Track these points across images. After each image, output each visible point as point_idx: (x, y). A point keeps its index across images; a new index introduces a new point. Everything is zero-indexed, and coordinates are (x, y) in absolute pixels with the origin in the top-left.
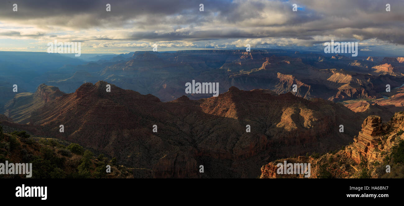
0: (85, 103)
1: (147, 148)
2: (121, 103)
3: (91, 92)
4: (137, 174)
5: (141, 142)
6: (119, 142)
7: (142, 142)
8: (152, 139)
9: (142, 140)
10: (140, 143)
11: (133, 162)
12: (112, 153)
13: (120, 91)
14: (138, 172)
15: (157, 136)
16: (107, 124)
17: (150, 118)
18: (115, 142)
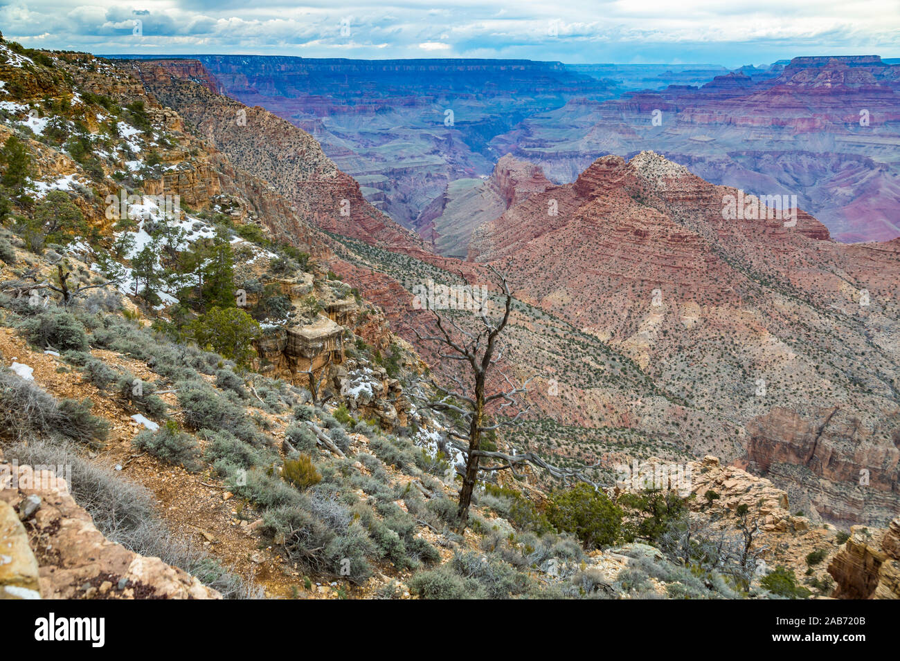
0: (593, 215)
1: (740, 366)
2: (696, 226)
3: (615, 184)
4: (698, 425)
5: (728, 347)
6: (665, 333)
7: (732, 346)
8: (763, 347)
9: (732, 342)
10: (726, 348)
11: (694, 392)
12: (642, 356)
13: (699, 187)
14: (700, 420)
15: (785, 341)
16: (643, 281)
17: (779, 283)
18: (655, 332)
